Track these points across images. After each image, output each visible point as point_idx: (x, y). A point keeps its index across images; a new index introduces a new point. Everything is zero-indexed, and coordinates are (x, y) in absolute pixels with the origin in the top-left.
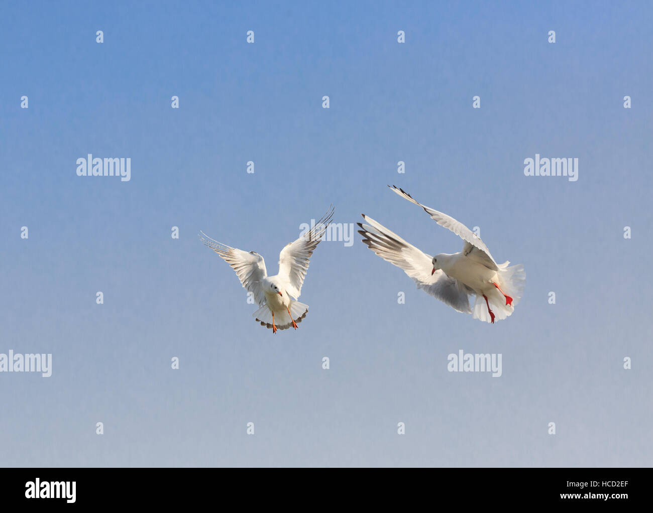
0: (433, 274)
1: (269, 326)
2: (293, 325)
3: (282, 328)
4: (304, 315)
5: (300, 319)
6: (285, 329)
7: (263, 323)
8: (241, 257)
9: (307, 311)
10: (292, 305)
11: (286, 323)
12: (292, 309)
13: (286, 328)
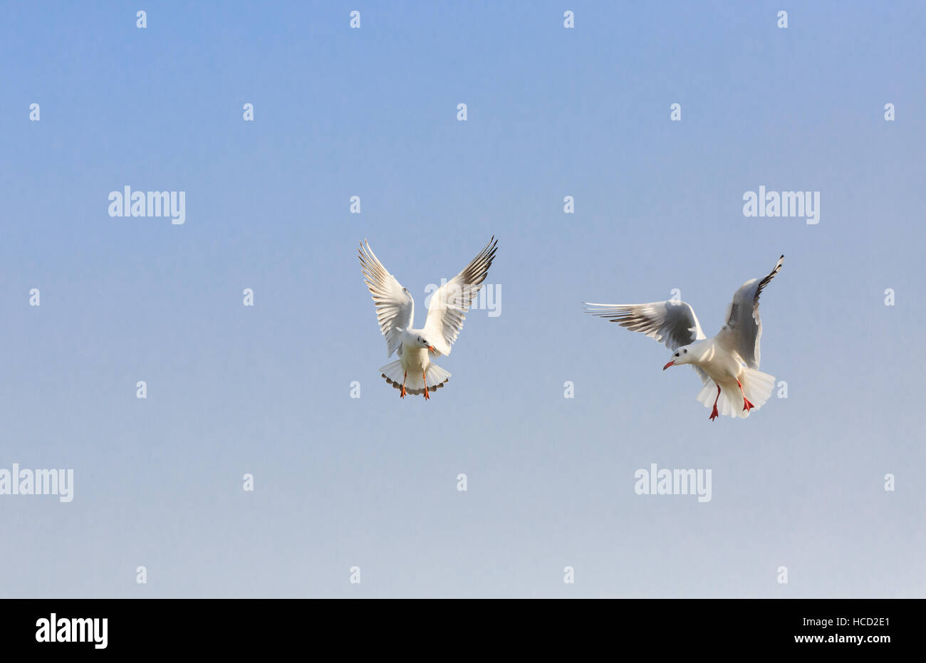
0: (665, 368)
1: (395, 385)
2: (425, 392)
3: (411, 392)
4: (441, 385)
5: (434, 388)
6: (413, 395)
7: (389, 381)
8: (392, 288)
9: (447, 380)
10: (430, 369)
11: (417, 389)
12: (429, 372)
13: (416, 394)
